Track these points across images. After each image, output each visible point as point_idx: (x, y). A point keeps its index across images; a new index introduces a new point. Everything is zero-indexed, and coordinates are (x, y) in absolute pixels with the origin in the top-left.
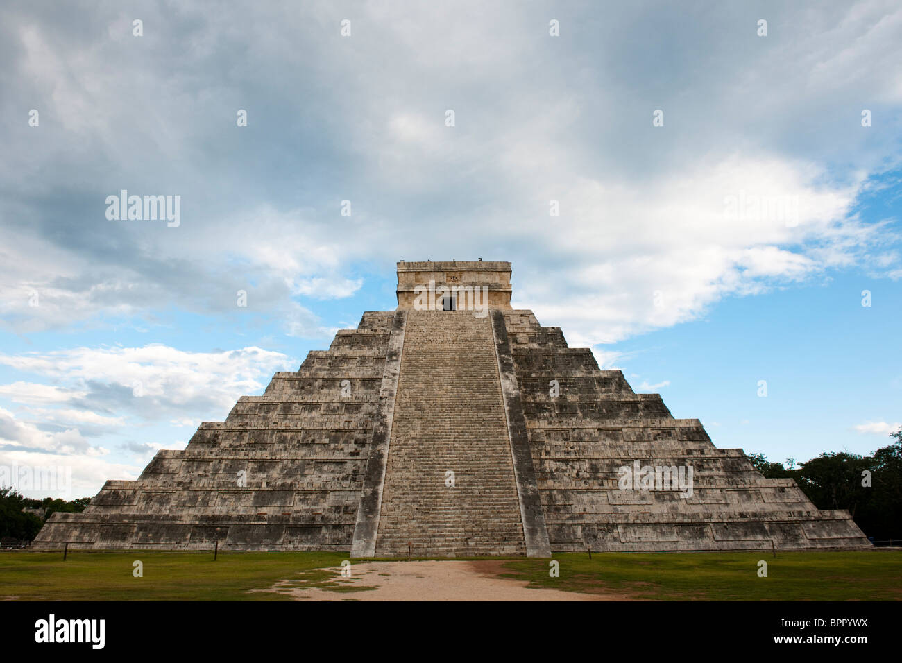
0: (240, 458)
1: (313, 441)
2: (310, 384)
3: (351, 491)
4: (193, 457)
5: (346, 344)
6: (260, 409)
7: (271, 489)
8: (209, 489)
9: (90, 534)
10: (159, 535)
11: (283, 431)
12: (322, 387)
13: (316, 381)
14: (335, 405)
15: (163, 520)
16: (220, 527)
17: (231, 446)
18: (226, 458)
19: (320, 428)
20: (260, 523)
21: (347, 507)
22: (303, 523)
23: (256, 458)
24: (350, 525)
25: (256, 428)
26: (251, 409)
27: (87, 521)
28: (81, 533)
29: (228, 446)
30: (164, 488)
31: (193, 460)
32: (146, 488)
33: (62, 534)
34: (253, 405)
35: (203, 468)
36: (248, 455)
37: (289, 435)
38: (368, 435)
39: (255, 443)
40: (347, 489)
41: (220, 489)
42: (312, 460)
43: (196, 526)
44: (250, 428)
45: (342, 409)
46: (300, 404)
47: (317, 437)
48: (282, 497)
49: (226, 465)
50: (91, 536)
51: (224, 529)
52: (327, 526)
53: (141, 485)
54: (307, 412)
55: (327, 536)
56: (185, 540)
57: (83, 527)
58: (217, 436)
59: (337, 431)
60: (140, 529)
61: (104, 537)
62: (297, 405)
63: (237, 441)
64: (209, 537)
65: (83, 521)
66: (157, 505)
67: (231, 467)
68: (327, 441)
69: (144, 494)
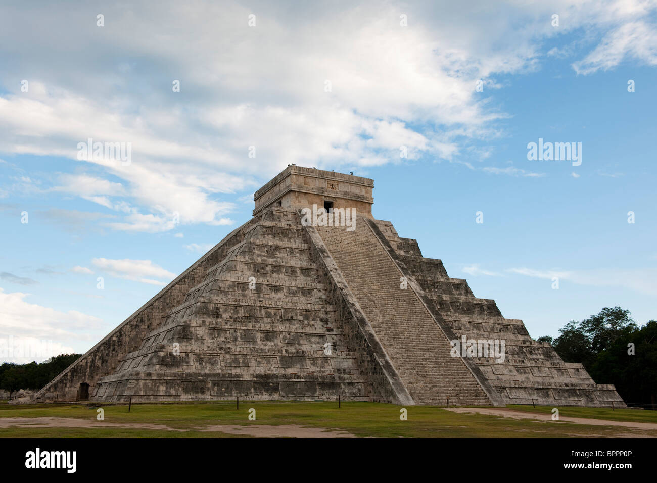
0: (249, 329)
1: (292, 317)
2: (263, 268)
3: (343, 358)
4: (213, 326)
5: (269, 234)
6: (237, 287)
7: (290, 355)
8: (245, 353)
9: (175, 388)
10: (230, 389)
11: (268, 308)
12: (273, 272)
13: (267, 266)
14: (293, 288)
15: (229, 377)
16: (272, 383)
17: (231, 317)
18: (239, 328)
19: (295, 307)
20: (299, 380)
21: (344, 370)
22: (328, 381)
23: (262, 329)
24: (358, 383)
25: (247, 304)
26: (230, 286)
27: (169, 378)
28: (167, 388)
29: (229, 317)
30: (210, 352)
31: (214, 329)
32: (196, 351)
33: (151, 389)
34: (231, 283)
35: (223, 335)
36: (255, 327)
37: (273, 312)
38: (329, 316)
39: (249, 316)
40: (341, 357)
41: (253, 353)
42: (302, 333)
43: (255, 382)
44: (243, 304)
45: (299, 292)
46: (267, 285)
47: (294, 315)
48: (299, 361)
49: (241, 334)
50: (177, 390)
51: (276, 385)
52: (344, 383)
53: (190, 349)
54: (274, 293)
55: (346, 390)
56: (251, 393)
57: (167, 383)
58: (218, 309)
59: (306, 311)
60: (214, 385)
61: (187, 391)
62: (265, 286)
63: (234, 313)
64: (267, 390)
65: (166, 378)
66: (209, 366)
67: (245, 336)
68: (301, 318)
69: (195, 356)
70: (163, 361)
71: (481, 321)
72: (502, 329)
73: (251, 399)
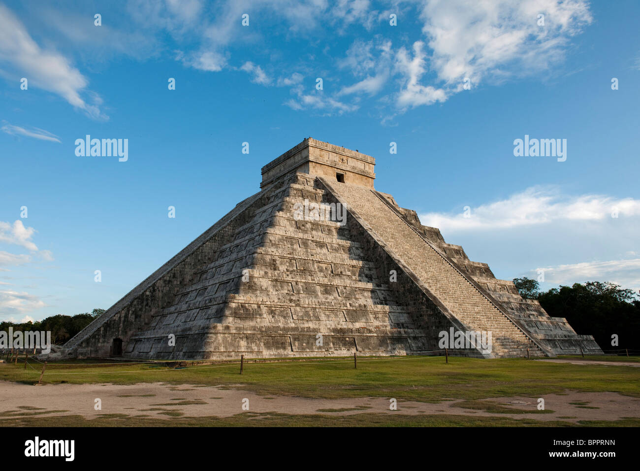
0: (309, 281)
1: (341, 272)
2: (303, 226)
3: (399, 313)
4: (275, 278)
5: (299, 196)
6: (286, 241)
7: (354, 309)
8: (314, 306)
9: (256, 344)
10: (310, 344)
11: (319, 262)
12: (312, 229)
13: (307, 224)
14: (335, 245)
15: (307, 331)
16: (349, 338)
17: (287, 270)
18: (300, 280)
19: (343, 263)
20: (372, 335)
21: (403, 324)
22: (396, 335)
23: (321, 283)
24: (421, 337)
25: (301, 258)
26: (280, 240)
27: (249, 332)
28: (248, 343)
29: (285, 270)
30: (281, 304)
31: (276, 280)
32: (267, 303)
33: (232, 344)
34: (280, 237)
35: (286, 288)
36: (314, 280)
37: (324, 266)
38: (372, 272)
39: (304, 270)
40: (397, 311)
41: (321, 306)
42: (356, 288)
43: (333, 337)
44: (296, 257)
45: (340, 249)
46: (312, 241)
47: (343, 270)
48: (363, 316)
49: (302, 286)
50: (258, 346)
51: (351, 339)
52: (409, 337)
53: (261, 300)
54: (319, 248)
55: (413, 345)
56: (331, 348)
57: (247, 338)
58: (274, 261)
59: (353, 266)
60: (295, 339)
61: (268, 346)
62: (310, 241)
63: (289, 266)
64: (345, 345)
65: (245, 332)
66: (282, 319)
67: (306, 288)
68: (349, 273)
69: (266, 308)
70: (235, 313)
71: (486, 281)
72: (500, 288)
73: (332, 355)
